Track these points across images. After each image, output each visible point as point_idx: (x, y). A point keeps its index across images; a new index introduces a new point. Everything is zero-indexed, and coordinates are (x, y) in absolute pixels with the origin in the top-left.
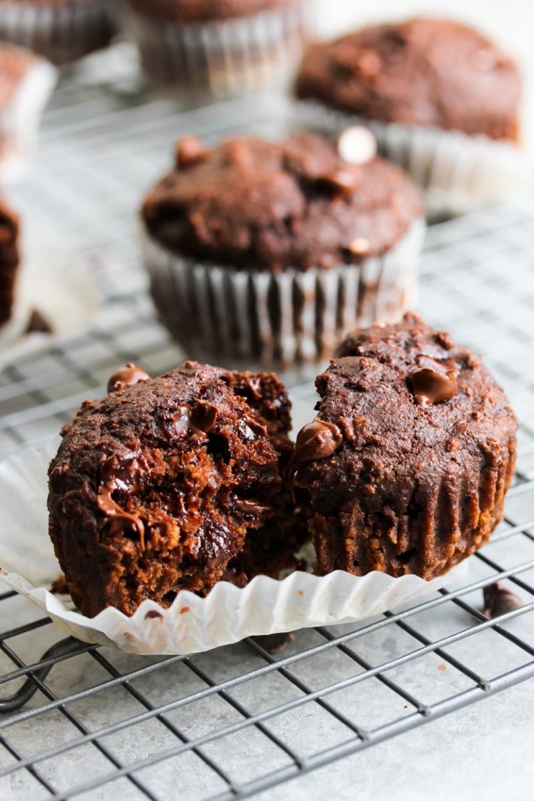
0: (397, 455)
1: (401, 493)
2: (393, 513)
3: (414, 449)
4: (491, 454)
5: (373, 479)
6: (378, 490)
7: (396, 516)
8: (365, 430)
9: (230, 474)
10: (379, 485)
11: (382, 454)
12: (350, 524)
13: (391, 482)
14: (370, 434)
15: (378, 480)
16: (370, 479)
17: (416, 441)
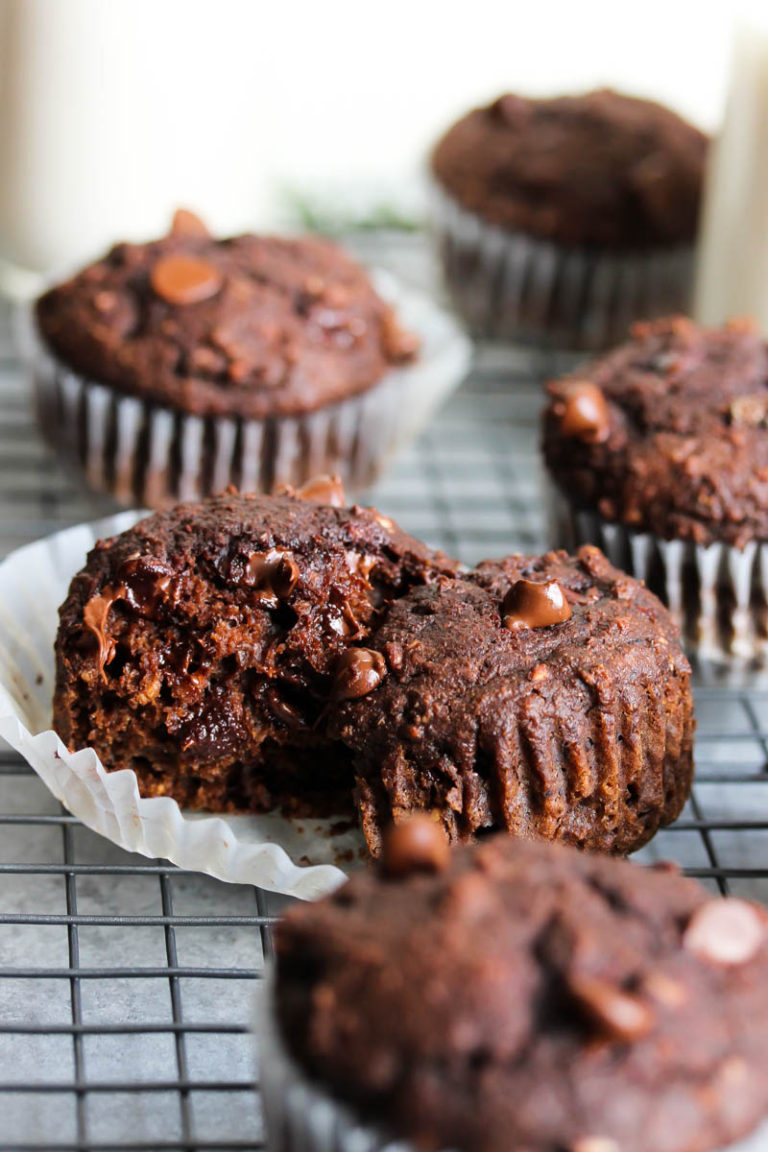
0: (455, 686)
1: (458, 736)
2: (453, 770)
3: (482, 679)
4: (595, 686)
5: (418, 719)
6: (427, 731)
7: (458, 773)
8: (416, 656)
9: (271, 662)
10: (426, 726)
11: (432, 685)
12: (395, 784)
13: (443, 720)
14: (421, 660)
15: (425, 719)
16: (414, 717)
17: (486, 670)
